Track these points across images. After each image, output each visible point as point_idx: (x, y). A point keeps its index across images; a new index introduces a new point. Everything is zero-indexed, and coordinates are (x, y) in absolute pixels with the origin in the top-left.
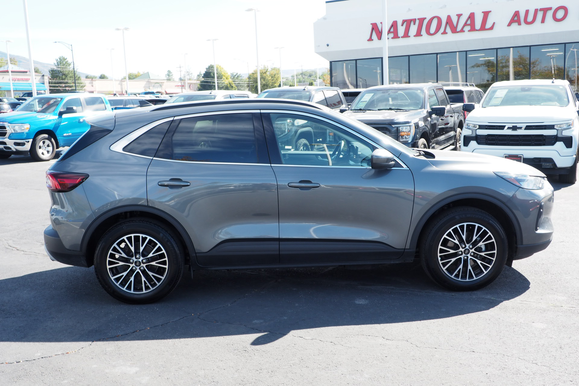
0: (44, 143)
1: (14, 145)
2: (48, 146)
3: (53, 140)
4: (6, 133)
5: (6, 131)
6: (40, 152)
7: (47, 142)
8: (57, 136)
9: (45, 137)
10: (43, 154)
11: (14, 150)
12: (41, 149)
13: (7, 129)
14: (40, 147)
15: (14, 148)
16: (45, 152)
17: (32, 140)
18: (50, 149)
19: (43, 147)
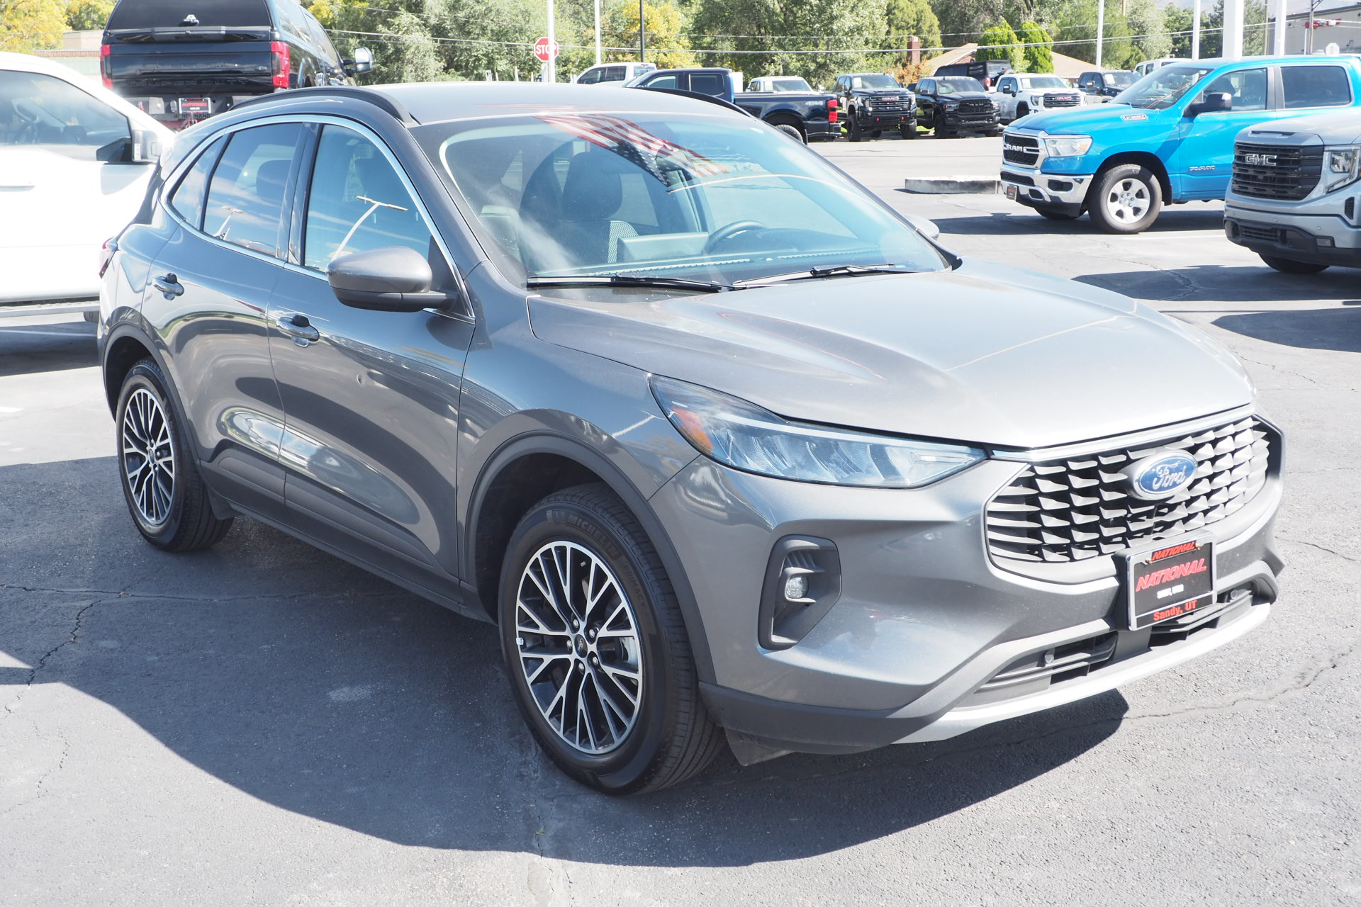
0: (1127, 186)
1: (1047, 189)
2: (1140, 195)
3: (1154, 180)
4: (1037, 155)
5: (1038, 151)
6: (1110, 210)
7: (1137, 185)
8: (1168, 172)
9: (1131, 170)
10: (1120, 214)
11: (1048, 199)
12: (1117, 203)
13: (1041, 146)
14: (1114, 198)
15: (1047, 193)
16: (1128, 212)
17: (1092, 176)
18: (1144, 203)
19: (1125, 196)
